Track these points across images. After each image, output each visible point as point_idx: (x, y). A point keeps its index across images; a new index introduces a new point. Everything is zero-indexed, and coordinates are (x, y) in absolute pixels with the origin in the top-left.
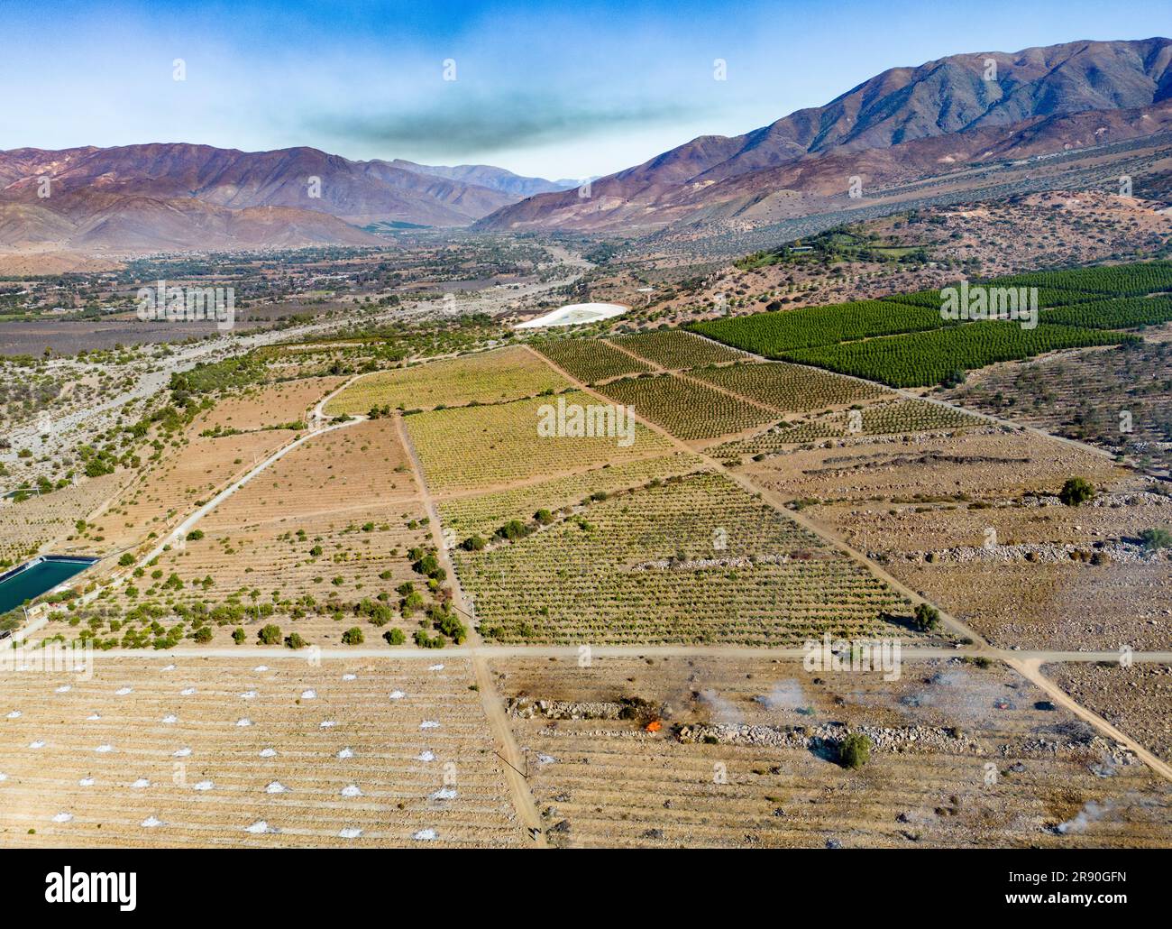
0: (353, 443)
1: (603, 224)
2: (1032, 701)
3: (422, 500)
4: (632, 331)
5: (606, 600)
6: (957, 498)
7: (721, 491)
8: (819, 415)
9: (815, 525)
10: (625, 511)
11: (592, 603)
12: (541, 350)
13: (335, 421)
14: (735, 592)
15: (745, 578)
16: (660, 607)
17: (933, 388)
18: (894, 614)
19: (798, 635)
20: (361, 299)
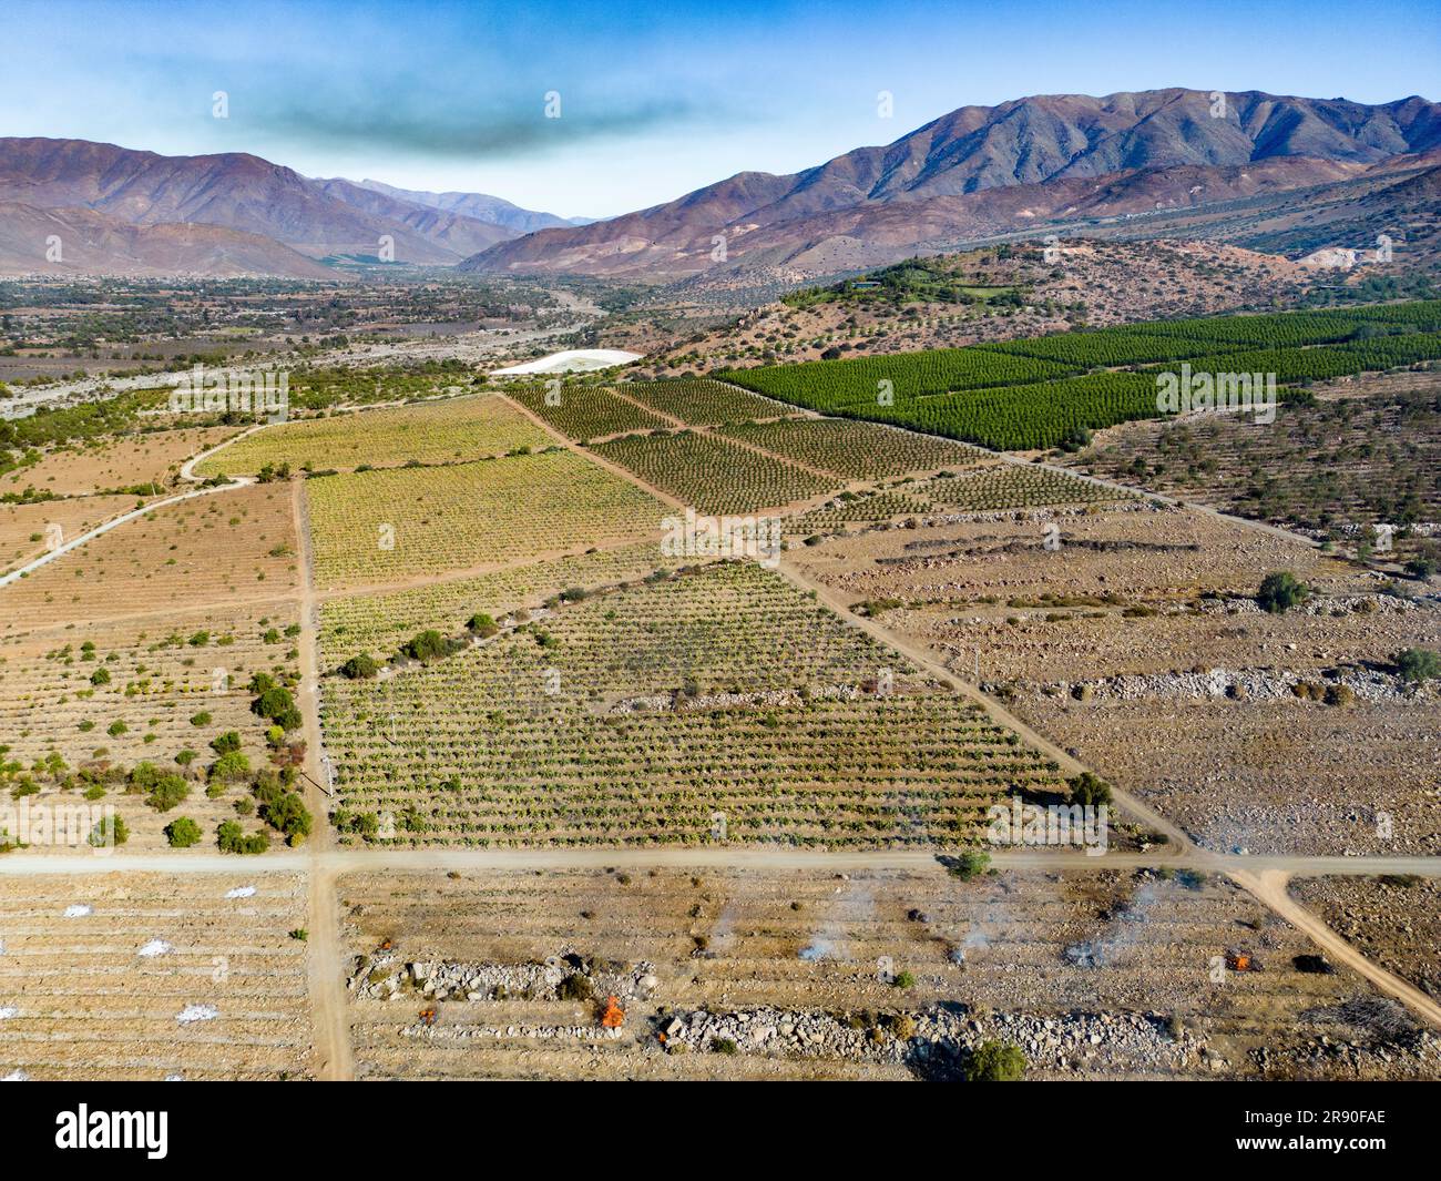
0: (221, 514)
1: (622, 269)
2: (1290, 954)
3: (301, 598)
4: (646, 378)
5: (561, 763)
6: (1104, 600)
7: (756, 587)
8: (895, 484)
9: (896, 637)
10: (610, 616)
11: (538, 769)
12: (520, 398)
13: (206, 484)
14: (774, 749)
15: (790, 725)
16: (651, 776)
17: (1047, 452)
18: (1032, 787)
19: (879, 826)
20: (297, 339)
